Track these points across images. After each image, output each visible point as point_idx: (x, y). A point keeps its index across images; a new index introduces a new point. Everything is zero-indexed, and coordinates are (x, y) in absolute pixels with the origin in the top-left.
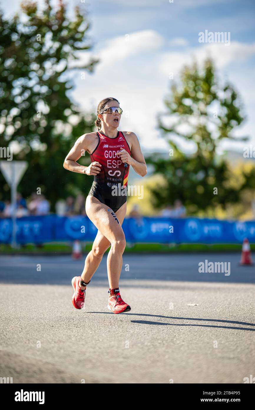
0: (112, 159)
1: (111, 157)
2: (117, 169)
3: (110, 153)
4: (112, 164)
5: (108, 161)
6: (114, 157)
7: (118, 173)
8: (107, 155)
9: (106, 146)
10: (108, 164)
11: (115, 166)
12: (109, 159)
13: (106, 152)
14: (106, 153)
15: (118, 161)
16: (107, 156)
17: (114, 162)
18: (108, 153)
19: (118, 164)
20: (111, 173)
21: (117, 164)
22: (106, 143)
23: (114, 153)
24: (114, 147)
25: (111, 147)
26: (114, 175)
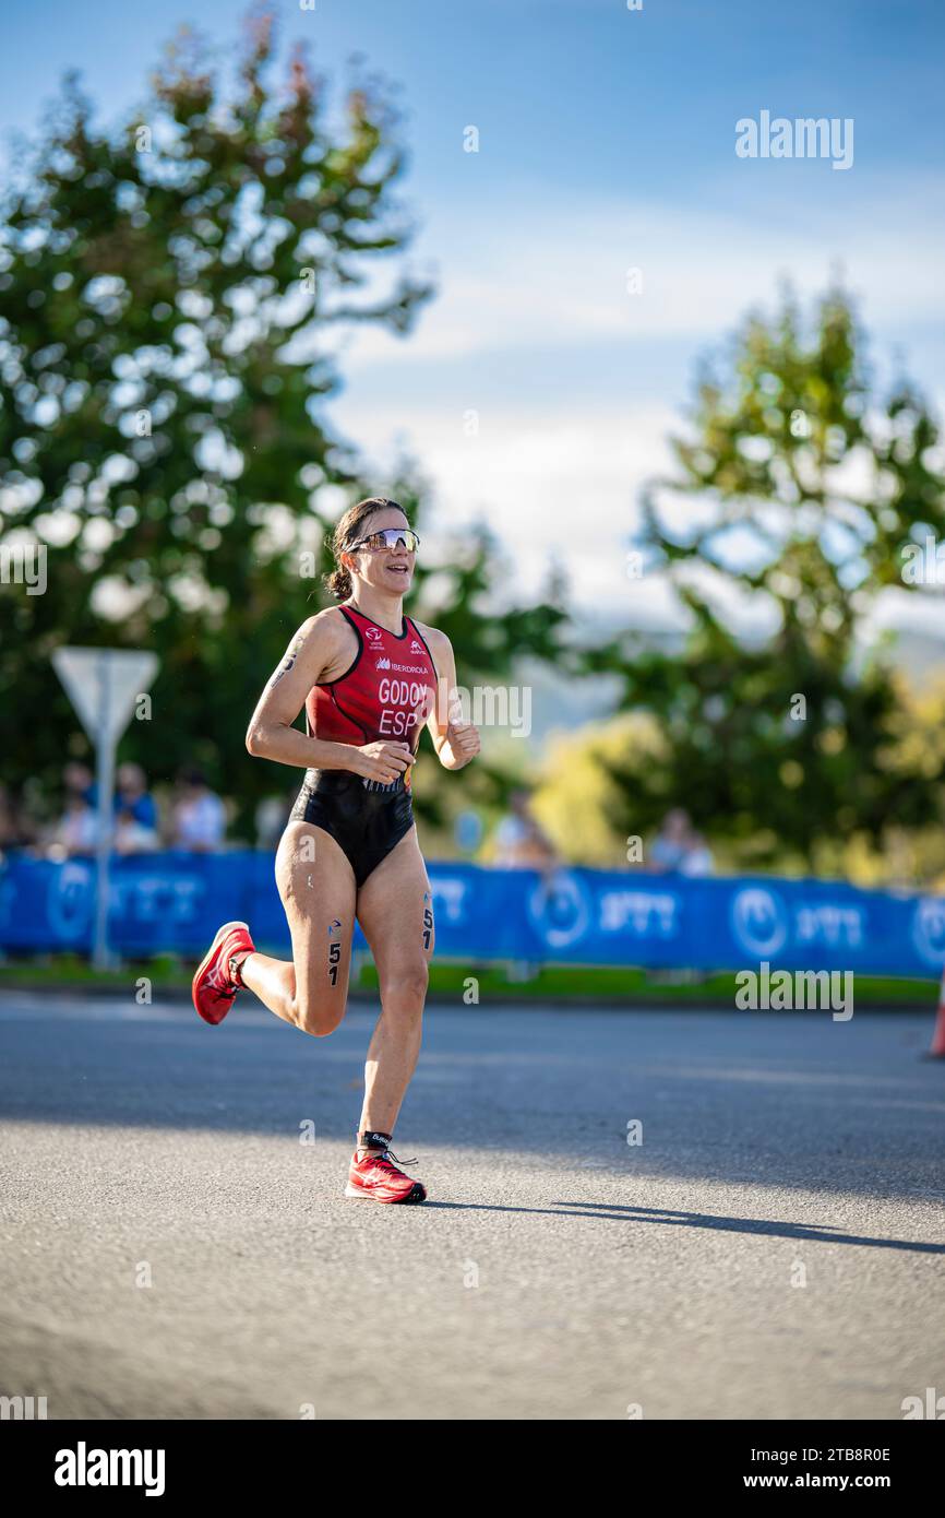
0: (397, 708)
1: (394, 702)
3: (395, 686)
4: (394, 724)
5: (385, 712)
8: (387, 692)
9: (384, 664)
10: (383, 721)
11: (398, 729)
12: (389, 706)
13: (385, 684)
14: (385, 687)
16: (384, 697)
17: (400, 718)
18: (389, 689)
19: (408, 725)
22: (385, 655)
23: (404, 688)
24: (405, 668)
25: (397, 667)
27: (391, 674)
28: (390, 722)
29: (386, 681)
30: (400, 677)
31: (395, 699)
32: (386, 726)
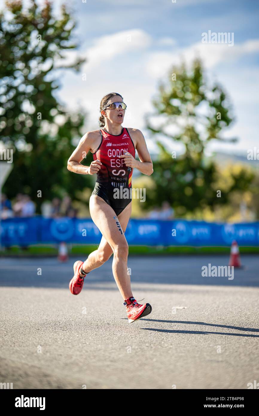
0: (116, 158)
2: (121, 168)
6: (118, 156)
7: (122, 173)
9: (109, 145)
15: (122, 160)
20: (115, 172)
22: (109, 142)
23: (118, 151)
24: (118, 145)
25: (115, 145)
26: (118, 174)
27: (112, 148)
28: (114, 163)
29: (110, 150)
30: (116, 148)
31: (114, 155)
32: (113, 165)
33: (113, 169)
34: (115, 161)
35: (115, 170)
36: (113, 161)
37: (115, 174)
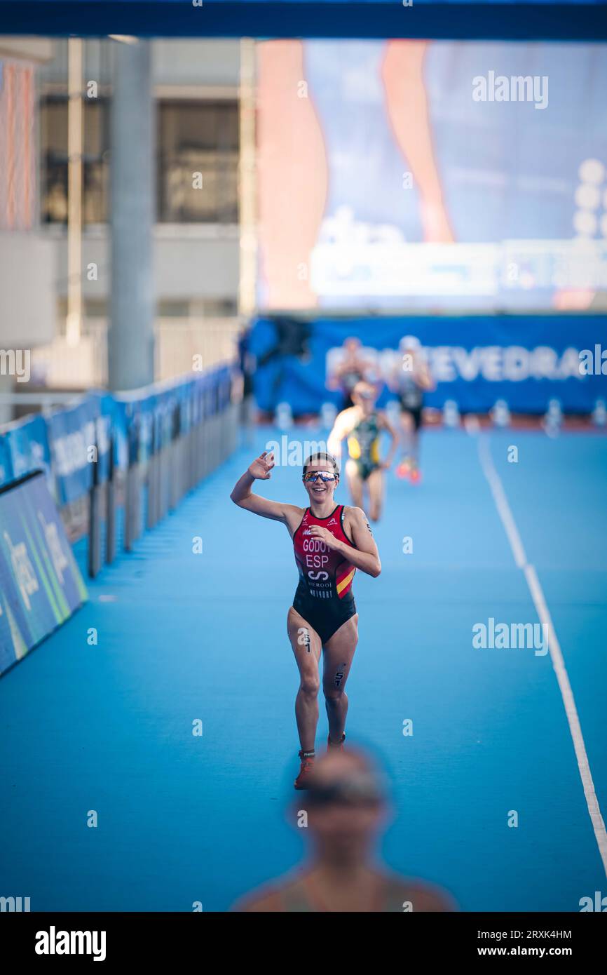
2: (321, 569)
6: (316, 551)
7: (323, 576)
15: (323, 557)
20: (312, 575)
21: (320, 560)
26: (317, 578)
33: (310, 569)
34: (312, 558)
35: (312, 572)
36: (309, 558)
37: (313, 578)
